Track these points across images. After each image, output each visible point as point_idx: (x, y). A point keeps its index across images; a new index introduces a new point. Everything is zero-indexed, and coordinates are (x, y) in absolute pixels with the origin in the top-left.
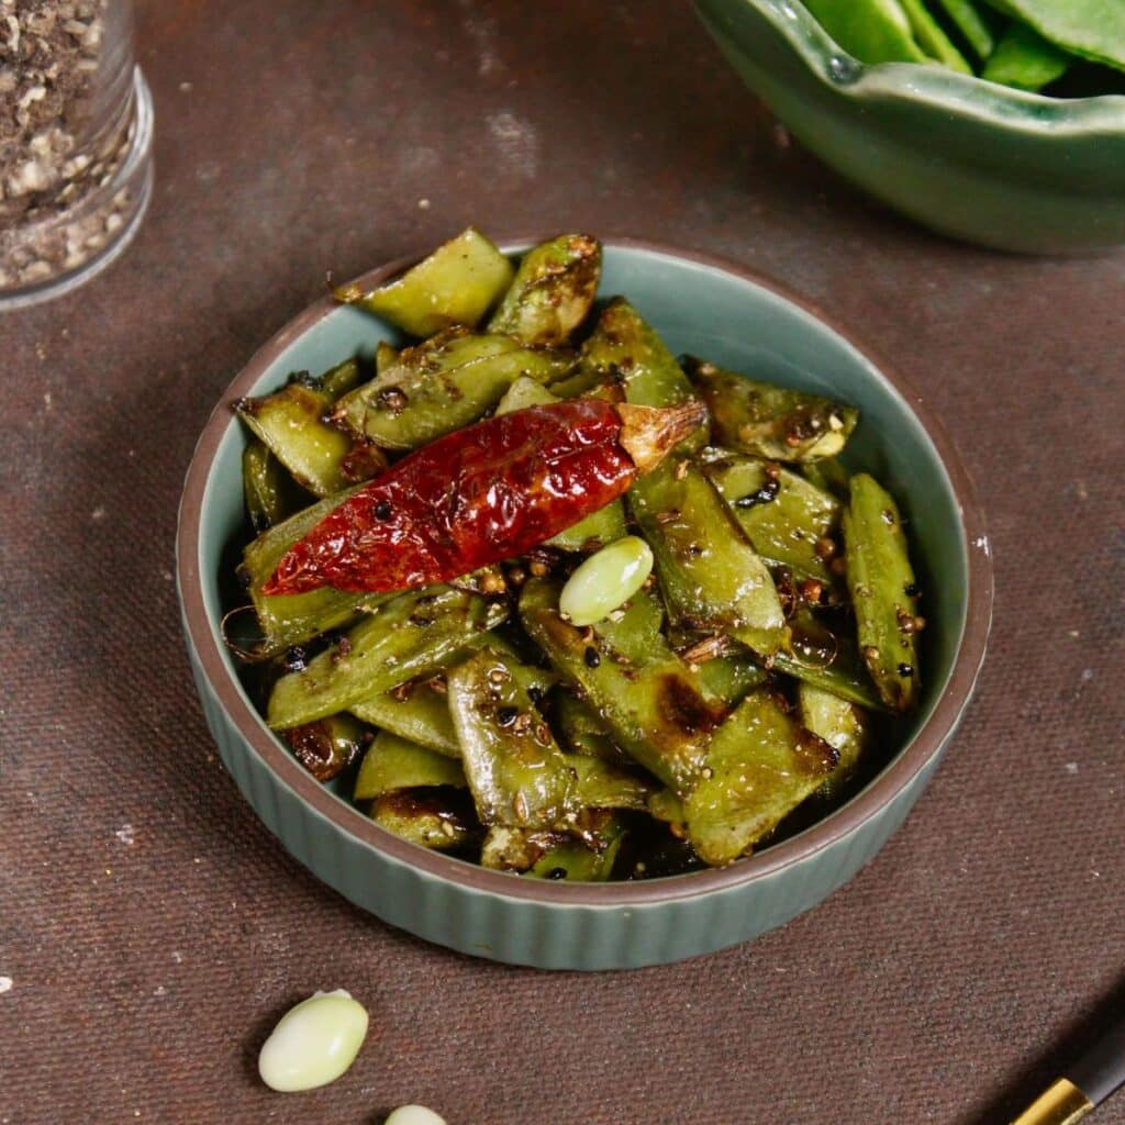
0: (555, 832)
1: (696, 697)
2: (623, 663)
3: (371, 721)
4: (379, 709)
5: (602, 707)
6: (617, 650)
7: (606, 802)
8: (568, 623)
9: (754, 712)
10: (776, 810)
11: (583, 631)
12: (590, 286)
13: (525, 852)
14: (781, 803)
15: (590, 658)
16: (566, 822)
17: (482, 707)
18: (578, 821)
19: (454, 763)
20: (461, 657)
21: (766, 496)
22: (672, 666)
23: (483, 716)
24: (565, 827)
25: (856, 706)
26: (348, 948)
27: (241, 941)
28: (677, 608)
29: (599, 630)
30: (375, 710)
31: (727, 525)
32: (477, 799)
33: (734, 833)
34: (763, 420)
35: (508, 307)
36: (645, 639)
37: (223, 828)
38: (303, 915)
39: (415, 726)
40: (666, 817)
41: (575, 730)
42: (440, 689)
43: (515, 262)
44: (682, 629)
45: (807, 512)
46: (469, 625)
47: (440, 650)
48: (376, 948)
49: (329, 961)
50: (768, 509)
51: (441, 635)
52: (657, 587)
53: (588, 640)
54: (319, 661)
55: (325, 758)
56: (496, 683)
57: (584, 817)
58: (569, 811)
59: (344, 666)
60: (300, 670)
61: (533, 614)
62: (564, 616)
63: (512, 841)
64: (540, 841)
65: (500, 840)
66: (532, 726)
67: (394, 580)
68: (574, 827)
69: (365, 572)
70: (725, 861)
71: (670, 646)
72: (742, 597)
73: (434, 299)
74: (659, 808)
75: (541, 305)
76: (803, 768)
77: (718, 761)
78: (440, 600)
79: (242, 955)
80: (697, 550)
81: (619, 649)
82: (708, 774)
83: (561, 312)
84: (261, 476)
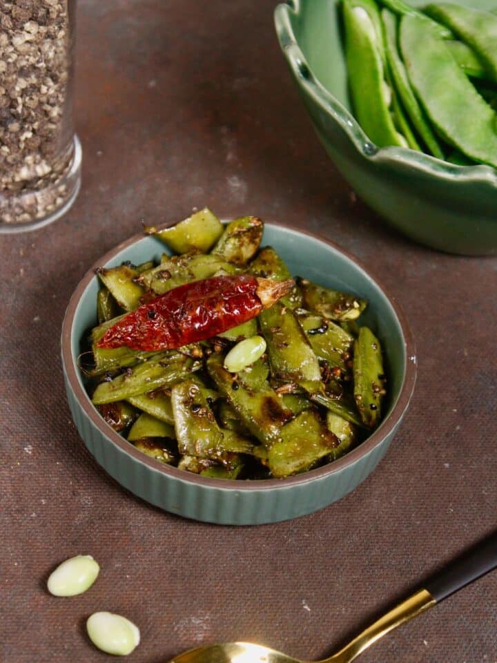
0: (211, 459)
1: (279, 407)
2: (249, 390)
3: (138, 406)
4: (142, 401)
5: (237, 406)
6: (246, 385)
7: (236, 450)
8: (226, 370)
9: (305, 418)
10: (309, 459)
11: (233, 375)
12: (257, 240)
13: (197, 466)
14: (311, 456)
15: (235, 386)
16: (217, 456)
17: (185, 403)
18: (222, 455)
19: (171, 427)
20: (179, 381)
21: (321, 330)
22: (271, 394)
23: (185, 406)
24: (216, 458)
25: (351, 423)
26: (118, 506)
27: (72, 498)
28: (275, 369)
29: (240, 375)
30: (140, 402)
31: (300, 336)
32: (179, 442)
33: (288, 465)
34: (326, 303)
35: (220, 244)
36: (259, 381)
37: (71, 451)
38: (100, 490)
39: (156, 410)
40: (260, 456)
41: (225, 417)
42: (168, 394)
43: (225, 226)
44: (276, 379)
45: (339, 340)
46: (184, 369)
47: (171, 377)
48: (130, 507)
49: (109, 510)
50: (322, 336)
51: (172, 371)
52: (267, 359)
53: (235, 378)
54: (118, 379)
55: (117, 422)
56: (193, 393)
57: (226, 454)
58: (218, 451)
59: (128, 380)
60: (109, 381)
61: (212, 366)
62: (225, 367)
63: (192, 461)
64: (205, 463)
65: (187, 461)
66: (206, 413)
67: (154, 345)
68: (220, 458)
69: (142, 341)
70: (283, 476)
71: (271, 386)
72: (304, 366)
73: (188, 237)
74: (258, 453)
75: (234, 244)
76: (323, 444)
77: (286, 436)
78: (173, 357)
79: (71, 504)
80: (286, 345)
81: (248, 384)
82: (280, 440)
83: (243, 249)
84: (105, 303)
